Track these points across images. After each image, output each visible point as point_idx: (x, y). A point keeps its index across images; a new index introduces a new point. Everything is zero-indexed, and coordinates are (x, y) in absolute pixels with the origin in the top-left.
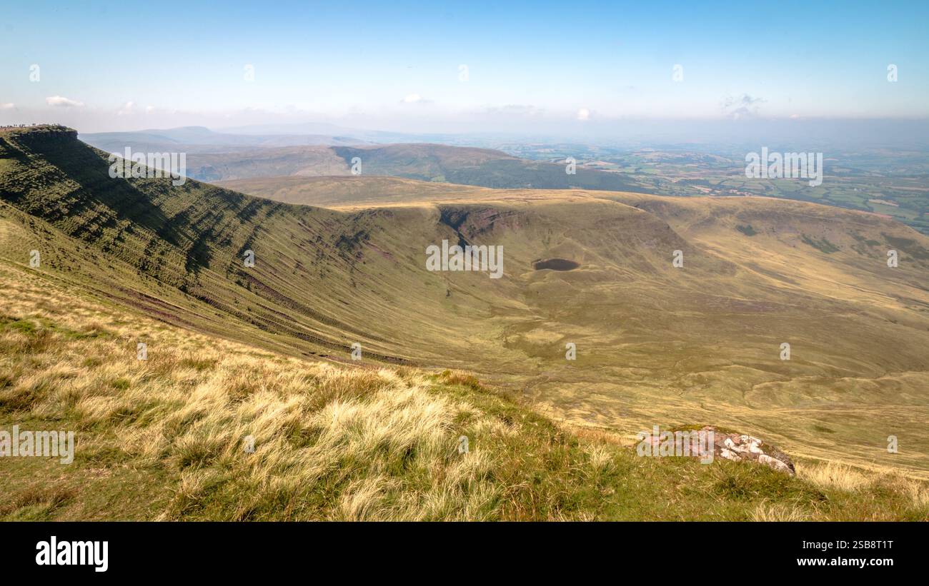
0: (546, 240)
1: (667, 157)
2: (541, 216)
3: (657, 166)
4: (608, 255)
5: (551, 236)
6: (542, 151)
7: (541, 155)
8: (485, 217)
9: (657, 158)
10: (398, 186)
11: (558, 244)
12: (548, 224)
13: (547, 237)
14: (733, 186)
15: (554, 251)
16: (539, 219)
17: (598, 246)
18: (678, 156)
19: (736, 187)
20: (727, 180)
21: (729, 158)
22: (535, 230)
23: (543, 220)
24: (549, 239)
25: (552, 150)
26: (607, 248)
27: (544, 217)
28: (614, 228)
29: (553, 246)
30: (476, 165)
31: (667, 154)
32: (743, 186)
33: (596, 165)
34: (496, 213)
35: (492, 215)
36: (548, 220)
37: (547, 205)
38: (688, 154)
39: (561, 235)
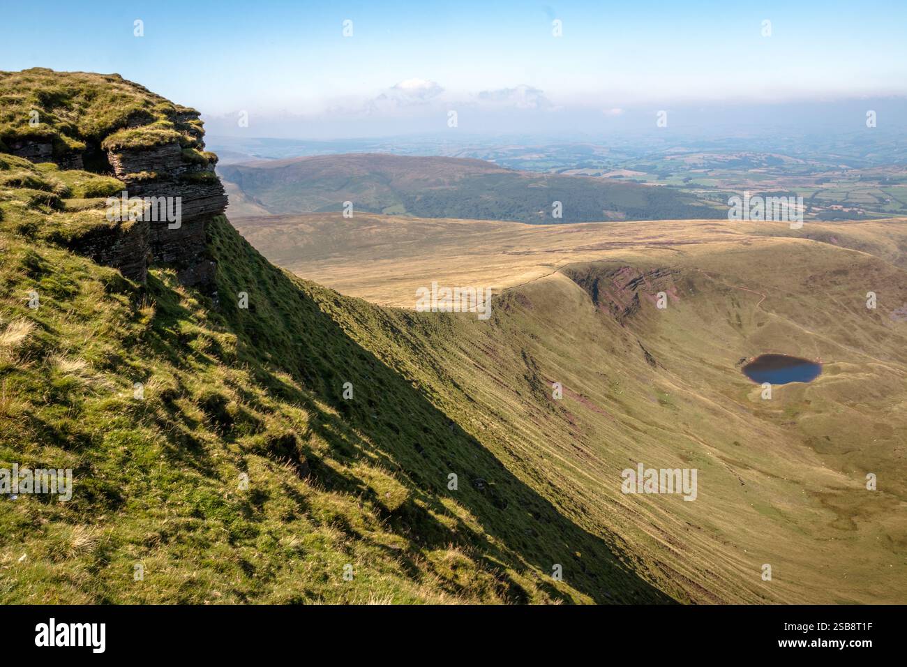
0: (734, 320)
1: (715, 160)
2: (710, 274)
3: (710, 174)
4: (849, 340)
5: (740, 313)
6: (527, 157)
7: (528, 165)
8: (623, 284)
9: (702, 161)
10: (376, 230)
11: (760, 325)
12: (727, 290)
13: (734, 315)
14: (834, 199)
15: (757, 341)
16: (710, 282)
17: (825, 324)
18: (729, 158)
19: (839, 200)
20: (821, 191)
21: (801, 159)
22: (709, 303)
23: (717, 282)
24: (738, 317)
25: (542, 155)
26: (840, 326)
27: (715, 276)
28: (837, 288)
29: (752, 330)
30: (450, 184)
31: (715, 156)
32: (848, 198)
33: (621, 176)
34: (637, 276)
35: (631, 279)
36: (725, 282)
37: (712, 253)
38: (743, 154)
39: (756, 308)
